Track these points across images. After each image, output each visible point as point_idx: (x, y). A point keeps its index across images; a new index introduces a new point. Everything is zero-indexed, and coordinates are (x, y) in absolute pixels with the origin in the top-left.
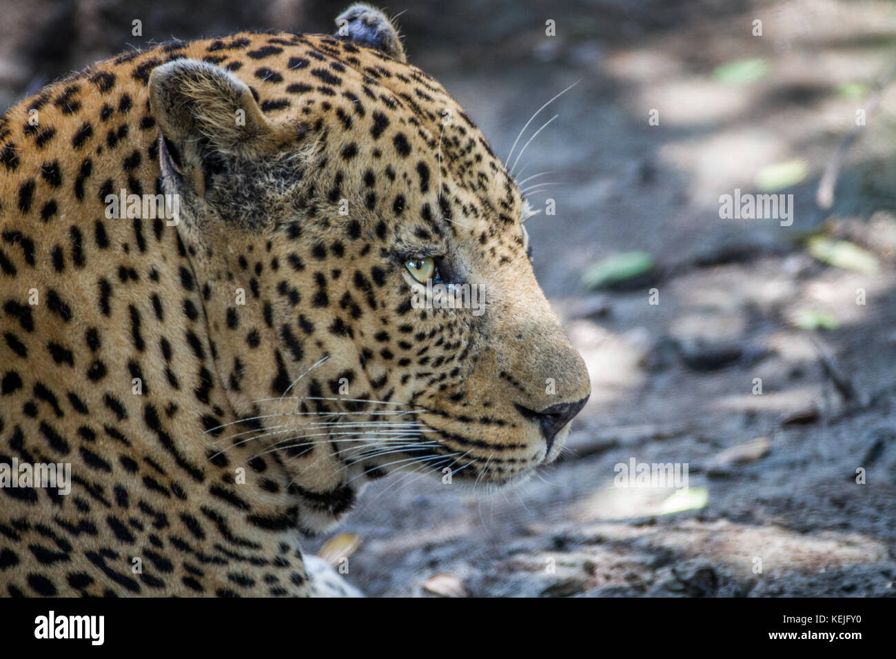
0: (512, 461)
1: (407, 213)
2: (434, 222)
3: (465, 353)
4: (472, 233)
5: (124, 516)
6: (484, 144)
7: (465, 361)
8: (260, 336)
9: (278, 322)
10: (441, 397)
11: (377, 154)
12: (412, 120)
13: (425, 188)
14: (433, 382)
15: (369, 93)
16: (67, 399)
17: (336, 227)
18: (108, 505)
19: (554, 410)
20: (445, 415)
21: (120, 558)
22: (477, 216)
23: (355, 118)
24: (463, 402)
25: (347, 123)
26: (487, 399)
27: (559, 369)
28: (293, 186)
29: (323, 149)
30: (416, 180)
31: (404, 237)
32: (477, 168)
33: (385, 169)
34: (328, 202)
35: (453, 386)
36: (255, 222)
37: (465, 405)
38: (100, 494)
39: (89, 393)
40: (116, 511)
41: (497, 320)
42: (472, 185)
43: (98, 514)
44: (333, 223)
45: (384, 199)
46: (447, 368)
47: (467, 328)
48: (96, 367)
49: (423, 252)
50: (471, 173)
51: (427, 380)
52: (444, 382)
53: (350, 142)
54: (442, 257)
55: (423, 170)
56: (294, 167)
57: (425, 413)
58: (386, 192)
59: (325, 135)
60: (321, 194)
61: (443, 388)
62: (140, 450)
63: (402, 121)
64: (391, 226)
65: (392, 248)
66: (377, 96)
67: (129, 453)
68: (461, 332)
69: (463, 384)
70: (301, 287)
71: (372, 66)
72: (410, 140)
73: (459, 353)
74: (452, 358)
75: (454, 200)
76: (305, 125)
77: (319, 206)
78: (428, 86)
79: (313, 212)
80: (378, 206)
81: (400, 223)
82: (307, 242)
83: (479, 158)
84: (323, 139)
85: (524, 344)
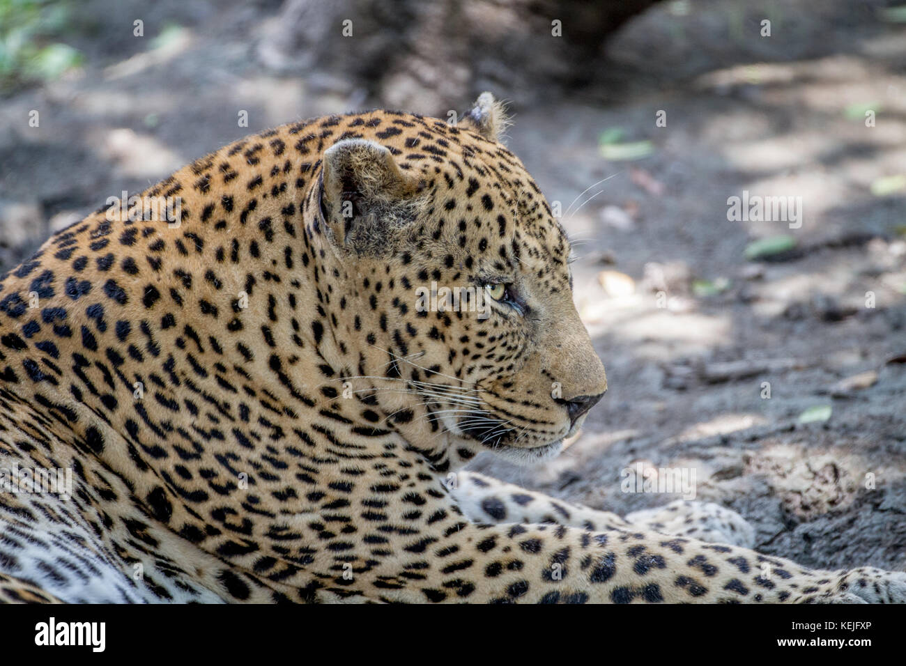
0: (544, 432)
1: (488, 251)
2: (507, 258)
3: (520, 354)
4: (533, 269)
5: (245, 429)
6: (546, 206)
7: (518, 360)
8: (375, 337)
9: (391, 328)
10: (497, 384)
11: (469, 208)
12: (496, 185)
13: (502, 233)
14: (493, 373)
15: (467, 163)
16: (208, 341)
17: (437, 258)
18: (233, 419)
19: (579, 399)
20: (497, 396)
21: (241, 461)
22: (538, 257)
23: (457, 181)
24: (512, 389)
25: (451, 184)
26: (531, 388)
27: (585, 371)
28: (409, 224)
29: (432, 201)
30: (496, 227)
31: (485, 268)
32: (539, 223)
33: (474, 219)
34: (432, 240)
35: (507, 377)
36: (379, 249)
37: (513, 391)
38: (227, 411)
39: (225, 339)
40: (239, 424)
41: (545, 332)
42: (536, 235)
43: (226, 426)
44: (435, 255)
45: (472, 240)
46: (505, 364)
47: (523, 337)
48: (235, 323)
49: (499, 279)
50: (534, 225)
51: (489, 371)
52: (501, 374)
53: (451, 198)
54: (511, 284)
55: (502, 221)
56: (411, 212)
57: (484, 392)
58: (474, 235)
59: (435, 191)
60: (428, 233)
61: (500, 378)
62: (260, 384)
63: (489, 185)
64: (476, 260)
65: (476, 275)
66: (473, 166)
67: (249, 384)
68: (519, 339)
69: (514, 377)
70: (409, 302)
71: (469, 144)
72: (493, 199)
73: (515, 354)
74: (510, 357)
75: (523, 244)
76: (423, 182)
77: (425, 241)
78: (509, 161)
79: (421, 246)
80: (467, 245)
81: (483, 258)
82: (414, 268)
83: (540, 216)
84: (432, 194)
85: (562, 352)
